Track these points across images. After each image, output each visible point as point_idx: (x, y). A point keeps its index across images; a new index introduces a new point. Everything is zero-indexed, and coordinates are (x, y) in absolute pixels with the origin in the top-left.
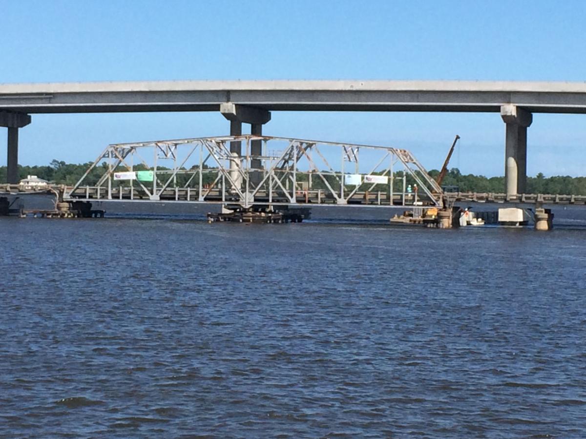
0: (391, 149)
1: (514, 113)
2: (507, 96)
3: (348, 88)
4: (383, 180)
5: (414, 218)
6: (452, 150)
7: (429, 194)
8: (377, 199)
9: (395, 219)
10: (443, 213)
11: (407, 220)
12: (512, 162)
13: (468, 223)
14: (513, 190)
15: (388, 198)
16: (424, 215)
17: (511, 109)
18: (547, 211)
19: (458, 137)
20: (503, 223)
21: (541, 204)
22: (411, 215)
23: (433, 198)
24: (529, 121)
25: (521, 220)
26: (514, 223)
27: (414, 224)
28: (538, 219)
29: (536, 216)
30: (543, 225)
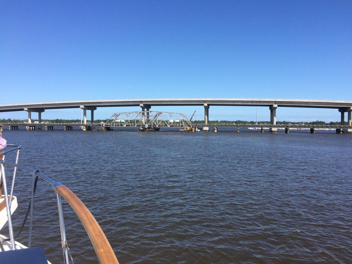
0: (180, 114)
1: (207, 105)
2: (205, 101)
3: (169, 100)
4: (178, 121)
5: (184, 130)
6: (194, 114)
7: (189, 124)
8: (177, 125)
9: (180, 130)
10: (193, 128)
11: (183, 130)
12: (206, 117)
13: (197, 131)
14: (206, 123)
15: (180, 125)
16: (187, 129)
17: (206, 105)
18: (216, 128)
19: (195, 111)
20: (204, 130)
21: (215, 126)
22: (184, 129)
23: (190, 125)
24: (209, 107)
25: (208, 130)
26: (207, 130)
27: (185, 131)
28: (215, 130)
29: (214, 129)
30: (216, 131)
